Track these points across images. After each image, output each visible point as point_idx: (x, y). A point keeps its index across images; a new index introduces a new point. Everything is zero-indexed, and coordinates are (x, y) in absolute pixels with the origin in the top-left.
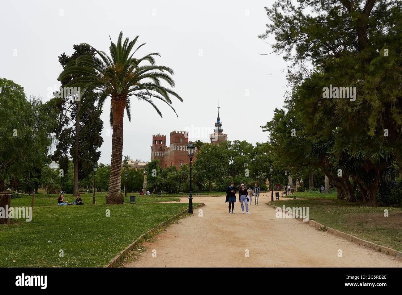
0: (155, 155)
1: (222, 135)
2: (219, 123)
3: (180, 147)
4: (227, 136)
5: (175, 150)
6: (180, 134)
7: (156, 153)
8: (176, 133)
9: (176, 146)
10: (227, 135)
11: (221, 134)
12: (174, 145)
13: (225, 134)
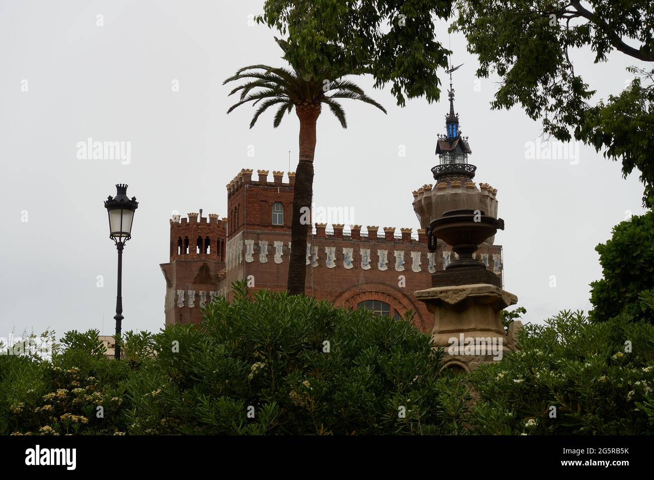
0: (176, 300)
1: (471, 192)
2: (459, 137)
3: (271, 245)
4: (497, 197)
5: (249, 259)
6: (270, 185)
7: (181, 292)
8: (251, 183)
9: (250, 243)
10: (494, 192)
11: (468, 188)
12: (245, 237)
13: (484, 187)
